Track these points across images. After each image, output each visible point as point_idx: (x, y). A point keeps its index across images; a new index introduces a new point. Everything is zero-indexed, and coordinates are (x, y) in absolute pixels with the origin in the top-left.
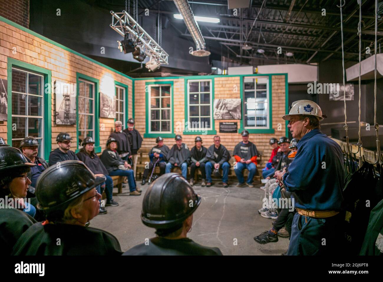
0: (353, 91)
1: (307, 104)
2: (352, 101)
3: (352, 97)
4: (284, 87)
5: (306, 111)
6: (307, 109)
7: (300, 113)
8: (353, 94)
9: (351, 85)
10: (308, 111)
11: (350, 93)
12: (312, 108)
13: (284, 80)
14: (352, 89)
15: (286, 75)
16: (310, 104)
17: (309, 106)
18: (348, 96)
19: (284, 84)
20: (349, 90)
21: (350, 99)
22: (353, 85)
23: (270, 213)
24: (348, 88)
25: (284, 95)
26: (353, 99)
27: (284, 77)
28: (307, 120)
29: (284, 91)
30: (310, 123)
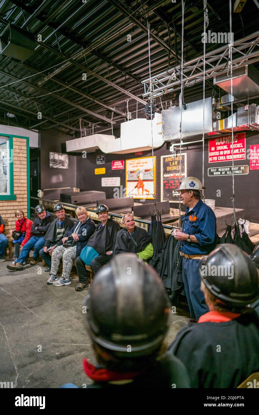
0: (67, 161)
1: (191, 181)
2: (67, 169)
3: (67, 166)
4: (26, 152)
5: (191, 186)
6: (191, 185)
7: (187, 188)
8: (68, 163)
9: (66, 155)
10: (192, 187)
11: (65, 163)
12: (195, 184)
13: (25, 144)
14: (67, 159)
15: (28, 139)
16: (193, 181)
17: (192, 183)
18: (64, 164)
19: (25, 148)
20: (64, 160)
21: (66, 168)
22: (68, 155)
23: (64, 281)
24: (64, 158)
25: (26, 159)
26: (68, 168)
27: (25, 140)
28: (192, 192)
29: (25, 155)
30: (194, 195)
